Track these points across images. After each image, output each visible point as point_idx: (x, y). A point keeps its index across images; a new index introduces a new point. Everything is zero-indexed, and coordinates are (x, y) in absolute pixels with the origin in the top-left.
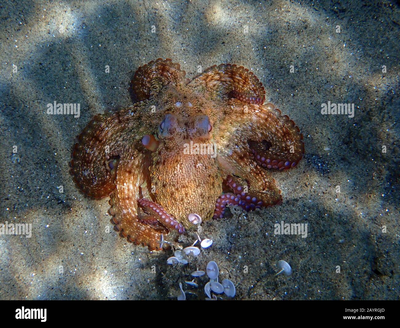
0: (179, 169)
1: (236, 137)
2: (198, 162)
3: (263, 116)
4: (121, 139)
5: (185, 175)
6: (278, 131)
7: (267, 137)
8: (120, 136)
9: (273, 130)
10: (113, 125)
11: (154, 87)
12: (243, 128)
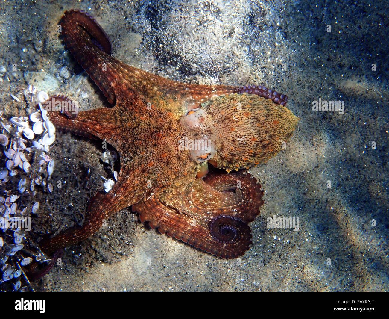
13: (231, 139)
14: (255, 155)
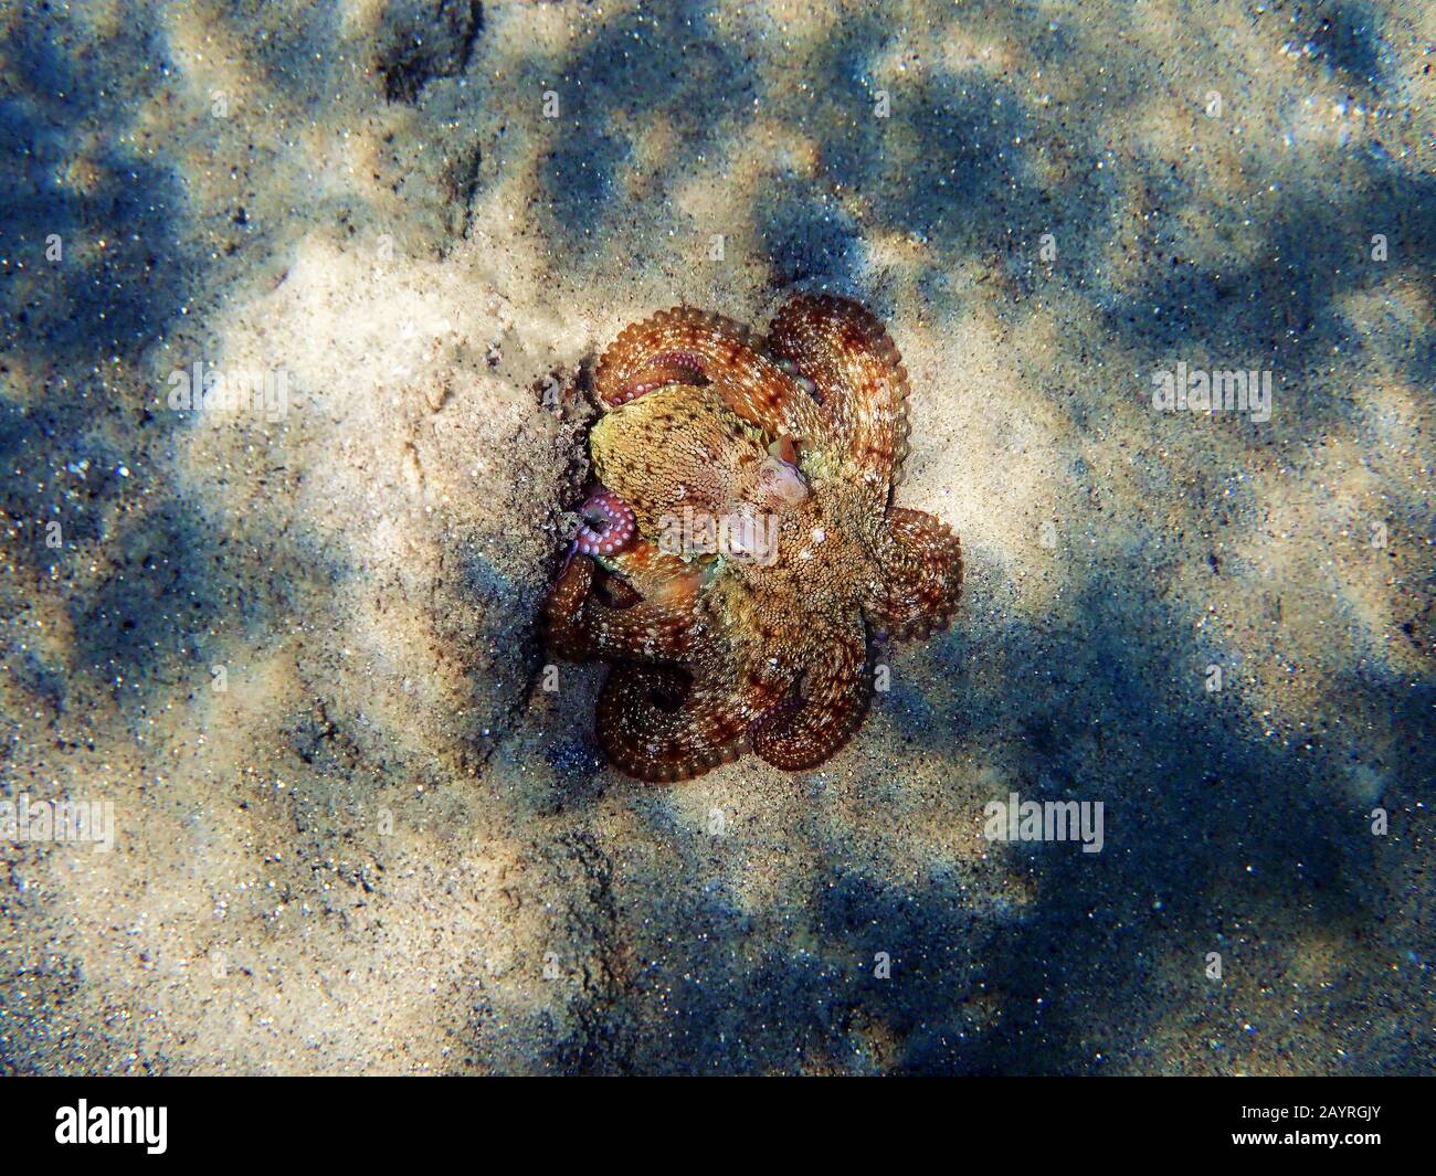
0: (699, 451)
1: (717, 640)
2: (688, 494)
3: (730, 716)
4: (841, 432)
5: (680, 455)
6: (688, 735)
7: (689, 708)
8: (846, 435)
9: (693, 727)
10: (873, 432)
11: (900, 559)
12: (727, 665)
13: (716, 463)
14: (692, 417)
